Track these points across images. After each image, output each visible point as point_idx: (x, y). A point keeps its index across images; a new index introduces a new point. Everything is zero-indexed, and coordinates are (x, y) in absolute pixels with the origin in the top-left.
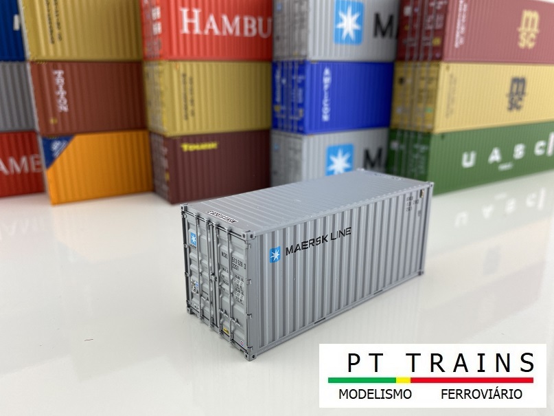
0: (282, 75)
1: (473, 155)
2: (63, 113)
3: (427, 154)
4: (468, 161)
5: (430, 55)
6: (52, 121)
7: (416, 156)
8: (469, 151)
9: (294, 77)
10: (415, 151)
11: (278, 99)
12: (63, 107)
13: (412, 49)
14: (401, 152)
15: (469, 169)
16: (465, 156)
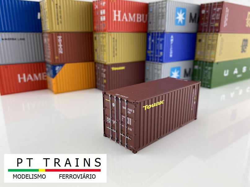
0: (152, 38)
1: (228, 71)
2: (61, 54)
3: (211, 71)
4: (226, 73)
5: (214, 30)
6: (56, 58)
7: (206, 72)
8: (226, 70)
9: (158, 39)
10: (206, 69)
11: (150, 48)
12: (61, 52)
13: (205, 28)
14: (199, 70)
15: (226, 77)
16: (225, 71)
